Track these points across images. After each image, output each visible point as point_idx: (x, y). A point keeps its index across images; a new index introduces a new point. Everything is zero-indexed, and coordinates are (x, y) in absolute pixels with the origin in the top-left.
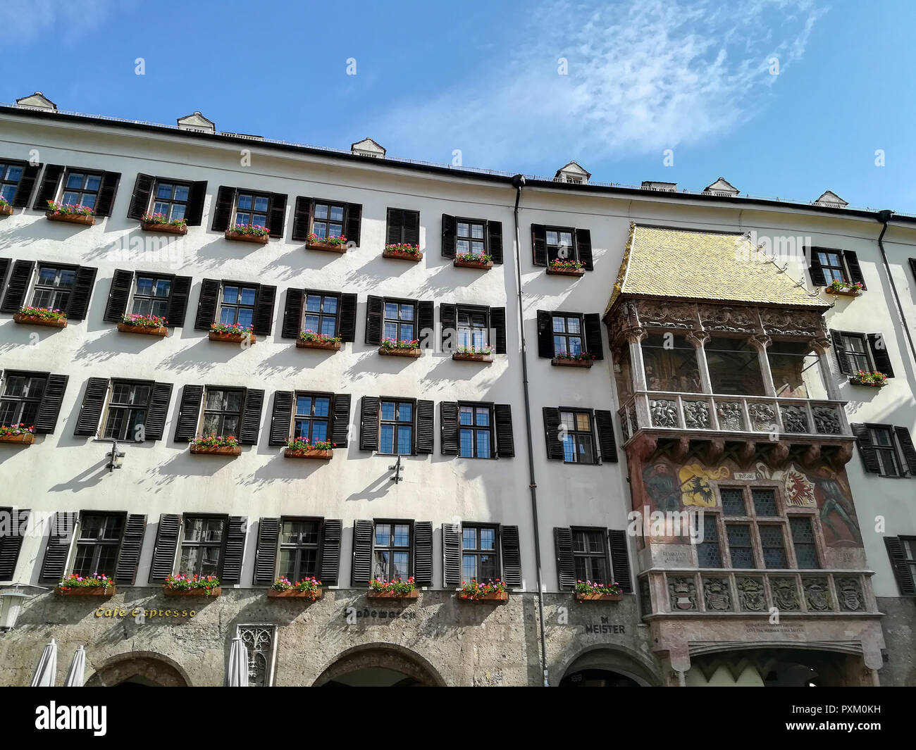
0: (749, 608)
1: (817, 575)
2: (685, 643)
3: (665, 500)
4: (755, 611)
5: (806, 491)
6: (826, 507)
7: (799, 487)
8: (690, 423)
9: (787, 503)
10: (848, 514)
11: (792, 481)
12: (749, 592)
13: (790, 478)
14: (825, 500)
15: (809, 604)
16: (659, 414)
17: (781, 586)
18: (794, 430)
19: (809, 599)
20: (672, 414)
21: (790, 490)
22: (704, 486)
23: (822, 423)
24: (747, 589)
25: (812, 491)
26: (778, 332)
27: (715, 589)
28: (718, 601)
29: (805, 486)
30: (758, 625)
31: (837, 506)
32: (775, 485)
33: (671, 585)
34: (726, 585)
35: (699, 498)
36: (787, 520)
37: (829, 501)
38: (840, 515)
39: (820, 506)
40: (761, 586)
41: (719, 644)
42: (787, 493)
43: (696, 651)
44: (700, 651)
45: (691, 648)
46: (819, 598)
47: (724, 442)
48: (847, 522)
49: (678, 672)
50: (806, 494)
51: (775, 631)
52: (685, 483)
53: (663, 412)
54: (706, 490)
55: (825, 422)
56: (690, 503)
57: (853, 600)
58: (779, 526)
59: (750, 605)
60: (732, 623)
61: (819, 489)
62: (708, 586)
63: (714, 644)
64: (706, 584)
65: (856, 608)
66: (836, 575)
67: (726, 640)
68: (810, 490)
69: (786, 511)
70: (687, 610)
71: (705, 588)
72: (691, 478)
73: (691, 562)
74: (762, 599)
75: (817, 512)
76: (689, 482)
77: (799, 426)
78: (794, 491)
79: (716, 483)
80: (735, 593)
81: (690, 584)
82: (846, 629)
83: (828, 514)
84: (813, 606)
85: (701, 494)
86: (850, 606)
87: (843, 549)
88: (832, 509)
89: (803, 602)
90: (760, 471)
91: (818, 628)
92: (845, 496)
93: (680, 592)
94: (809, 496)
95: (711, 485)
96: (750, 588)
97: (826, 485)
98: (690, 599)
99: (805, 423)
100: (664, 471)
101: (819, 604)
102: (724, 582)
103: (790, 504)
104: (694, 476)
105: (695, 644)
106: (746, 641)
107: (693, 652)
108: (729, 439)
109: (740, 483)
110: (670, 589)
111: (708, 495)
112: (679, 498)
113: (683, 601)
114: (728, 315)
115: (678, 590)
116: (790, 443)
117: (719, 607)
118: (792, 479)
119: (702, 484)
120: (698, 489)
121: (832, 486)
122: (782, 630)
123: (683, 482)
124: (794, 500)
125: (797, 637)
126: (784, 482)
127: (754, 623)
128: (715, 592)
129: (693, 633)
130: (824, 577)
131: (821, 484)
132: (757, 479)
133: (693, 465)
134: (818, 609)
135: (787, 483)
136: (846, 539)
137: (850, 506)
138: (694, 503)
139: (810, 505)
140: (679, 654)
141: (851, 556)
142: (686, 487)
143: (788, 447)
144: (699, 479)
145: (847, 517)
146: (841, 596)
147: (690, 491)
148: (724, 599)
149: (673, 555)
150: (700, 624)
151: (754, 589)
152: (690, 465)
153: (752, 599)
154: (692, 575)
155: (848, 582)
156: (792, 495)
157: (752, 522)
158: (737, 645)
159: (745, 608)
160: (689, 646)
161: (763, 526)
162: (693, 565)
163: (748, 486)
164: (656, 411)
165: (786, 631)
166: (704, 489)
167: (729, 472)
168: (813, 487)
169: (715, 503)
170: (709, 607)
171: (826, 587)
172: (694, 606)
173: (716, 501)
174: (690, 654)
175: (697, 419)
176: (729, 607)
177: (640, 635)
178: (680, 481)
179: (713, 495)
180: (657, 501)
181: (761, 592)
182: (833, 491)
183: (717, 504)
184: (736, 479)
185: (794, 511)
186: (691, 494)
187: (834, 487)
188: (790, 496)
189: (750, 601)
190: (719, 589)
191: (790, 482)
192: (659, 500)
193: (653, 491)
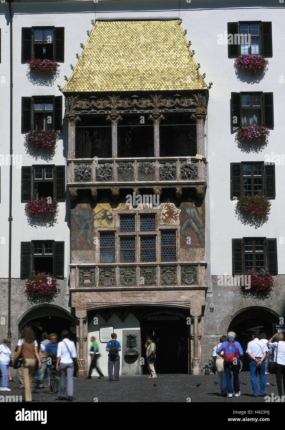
0: (124, 284)
1: (170, 266)
2: (85, 304)
3: (83, 225)
4: (128, 286)
5: (174, 215)
6: (185, 225)
7: (170, 213)
8: (98, 178)
9: (161, 224)
10: (199, 228)
11: (166, 209)
12: (126, 276)
13: (165, 207)
14: (185, 220)
15: (162, 281)
16: (79, 174)
17: (146, 272)
18: (167, 179)
19: (163, 279)
20: (87, 173)
21: (164, 215)
22: (109, 215)
23: (185, 173)
24: (125, 274)
25: (178, 215)
26: (167, 111)
27: (106, 275)
28: (108, 281)
29: (174, 212)
30: (129, 293)
31: (193, 223)
32: (154, 212)
33: (81, 273)
34: (113, 272)
35: (104, 222)
36: (159, 233)
37: (188, 220)
38: (193, 229)
39: (181, 224)
40: (135, 272)
41: (105, 304)
42: (162, 217)
43: (91, 307)
44: (93, 307)
45: (88, 306)
46: (169, 278)
47: (118, 190)
48: (197, 233)
49: (79, 318)
50: (174, 217)
51: (138, 296)
52: (97, 214)
53: (82, 172)
54: (110, 217)
55: (187, 172)
56: (98, 226)
57: (191, 279)
58: (153, 237)
59: (126, 283)
60: (113, 292)
61: (183, 214)
62: (103, 273)
63: (102, 304)
64: (102, 272)
65: (191, 283)
66: (182, 265)
67: (109, 302)
68: (177, 214)
69: (159, 228)
70: (88, 286)
71: (100, 274)
72: (101, 210)
73: (94, 260)
74: (133, 280)
75: (179, 228)
76: (100, 213)
77: (169, 176)
78: (166, 215)
79: (117, 213)
80: (118, 276)
81: (92, 272)
82: (182, 295)
83: (185, 229)
84: (165, 283)
85: (106, 220)
86: (187, 282)
87: (191, 249)
88: (189, 226)
89: (158, 280)
91: (165, 295)
92: (200, 217)
93: (85, 277)
94: (176, 219)
95: (114, 214)
96: (127, 274)
97: (188, 211)
98: (91, 280)
99: (174, 174)
100: (85, 207)
101: (168, 282)
102: (113, 270)
103: (162, 224)
104: (103, 209)
105: (91, 304)
106: (120, 302)
107: (89, 308)
108: (122, 187)
109: (132, 212)
110: (79, 275)
111: (110, 221)
112: (92, 223)
113: (87, 281)
114: (135, 101)
115: (85, 275)
116: (161, 187)
117: (107, 284)
118: (166, 208)
119: (108, 213)
120: (105, 217)
121: (192, 211)
122: (143, 296)
123: (96, 213)
124: (165, 221)
125: (151, 299)
126: (161, 210)
127: (127, 292)
128: (106, 276)
129: (90, 298)
130: (175, 266)
131: (185, 210)
132: (144, 209)
134: (167, 284)
135: (163, 210)
136: (195, 243)
137: (201, 223)
138: (101, 226)
139: (175, 223)
140: (81, 309)
141: (195, 254)
142: (98, 216)
143: (160, 190)
144: (106, 211)
145: (198, 230)
146: (183, 276)
147: (100, 219)
148: (111, 280)
149: (84, 256)
150: (95, 293)
151: (129, 274)
153: (129, 279)
154: (94, 267)
155: (189, 269)
156: (164, 218)
157: (136, 236)
158: (115, 304)
159: (123, 284)
160: (87, 305)
161: (143, 238)
162: (95, 262)
163: (137, 214)
164: (78, 172)
165: (145, 296)
166: (108, 217)
168: (179, 212)
169: (114, 225)
170: (101, 284)
171: (175, 272)
172: (93, 284)
173: (115, 224)
174: (87, 310)
175: (103, 175)
176: (113, 284)
177: (66, 299)
178: (94, 212)
179: (113, 220)
180: (78, 225)
181: (133, 276)
182: (192, 214)
183: (115, 225)
184: (130, 209)
185: (164, 228)
186: (100, 221)
187: (194, 212)
188: (163, 218)
189: (126, 281)
190: (108, 274)
191: (165, 209)
192: (80, 225)
193: (77, 219)
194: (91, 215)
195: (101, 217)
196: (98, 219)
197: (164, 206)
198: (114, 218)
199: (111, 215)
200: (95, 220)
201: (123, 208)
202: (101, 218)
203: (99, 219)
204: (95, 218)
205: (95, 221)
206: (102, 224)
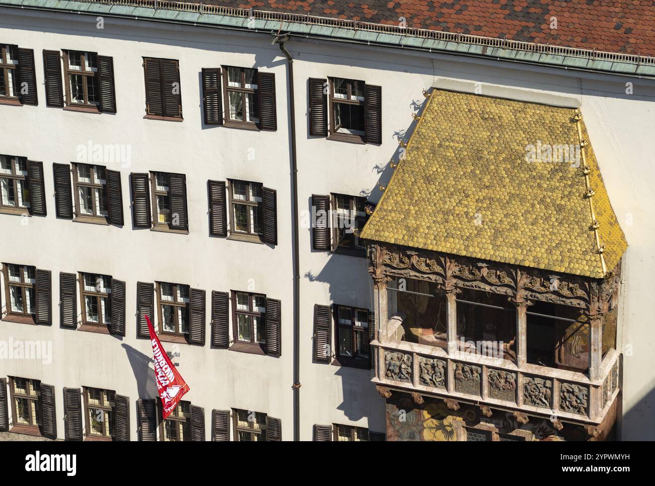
3: (406, 432)
13: (539, 431)
22: (447, 426)
35: (440, 435)
52: (428, 419)
54: (449, 429)
56: (430, 438)
72: (435, 416)
76: (433, 419)
77: (541, 400)
79: (460, 424)
85: (443, 433)
90: (509, 421)
95: (455, 425)
104: (438, 415)
111: (449, 434)
112: (421, 432)
116: (526, 415)
118: (541, 433)
119: (445, 423)
120: (441, 427)
123: (426, 418)
126: (532, 434)
132: (504, 426)
133: (438, 404)
135: (535, 436)
142: (428, 424)
144: (442, 418)
147: (433, 428)
152: (436, 404)
166: (446, 428)
167: (475, 416)
175: (432, 376)
178: (423, 416)
179: (455, 434)
184: (482, 423)
186: (433, 431)
191: (539, 435)
192: (400, 431)
193: (396, 422)
194: (419, 420)
195: (435, 426)
196: (429, 428)
197: (537, 431)
198: (455, 432)
199: (450, 426)
200: (425, 428)
201: (470, 420)
202: (435, 428)
203: (431, 428)
204: (425, 425)
205: (425, 430)
206: (437, 436)
